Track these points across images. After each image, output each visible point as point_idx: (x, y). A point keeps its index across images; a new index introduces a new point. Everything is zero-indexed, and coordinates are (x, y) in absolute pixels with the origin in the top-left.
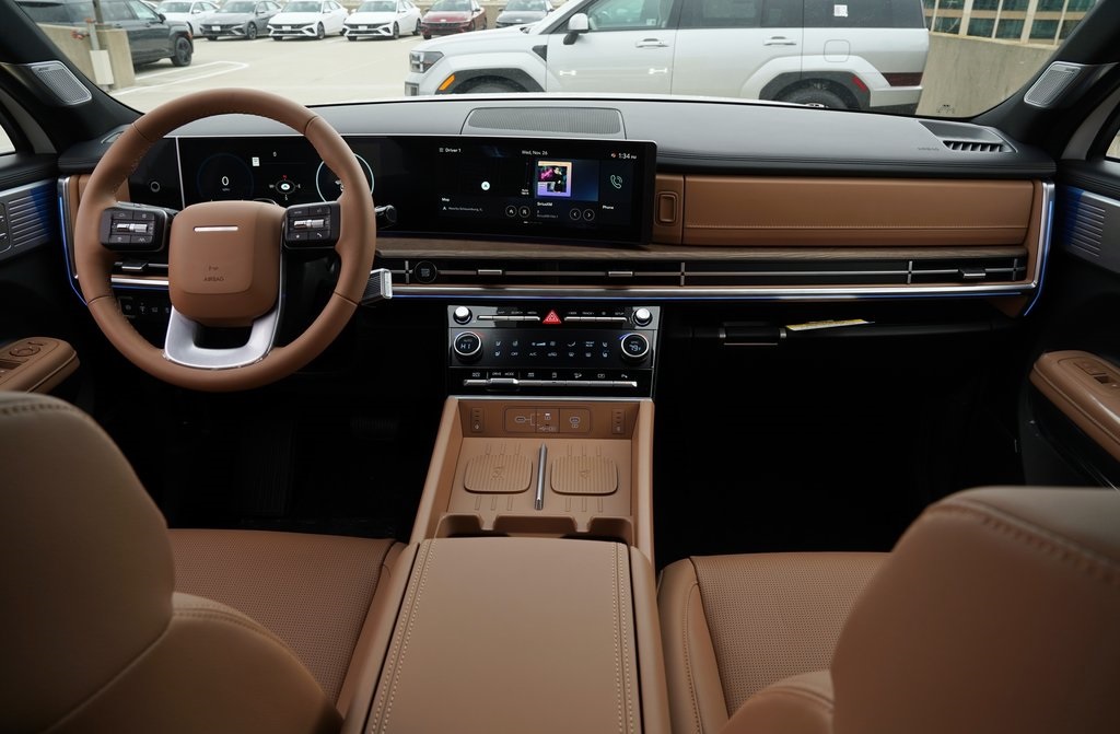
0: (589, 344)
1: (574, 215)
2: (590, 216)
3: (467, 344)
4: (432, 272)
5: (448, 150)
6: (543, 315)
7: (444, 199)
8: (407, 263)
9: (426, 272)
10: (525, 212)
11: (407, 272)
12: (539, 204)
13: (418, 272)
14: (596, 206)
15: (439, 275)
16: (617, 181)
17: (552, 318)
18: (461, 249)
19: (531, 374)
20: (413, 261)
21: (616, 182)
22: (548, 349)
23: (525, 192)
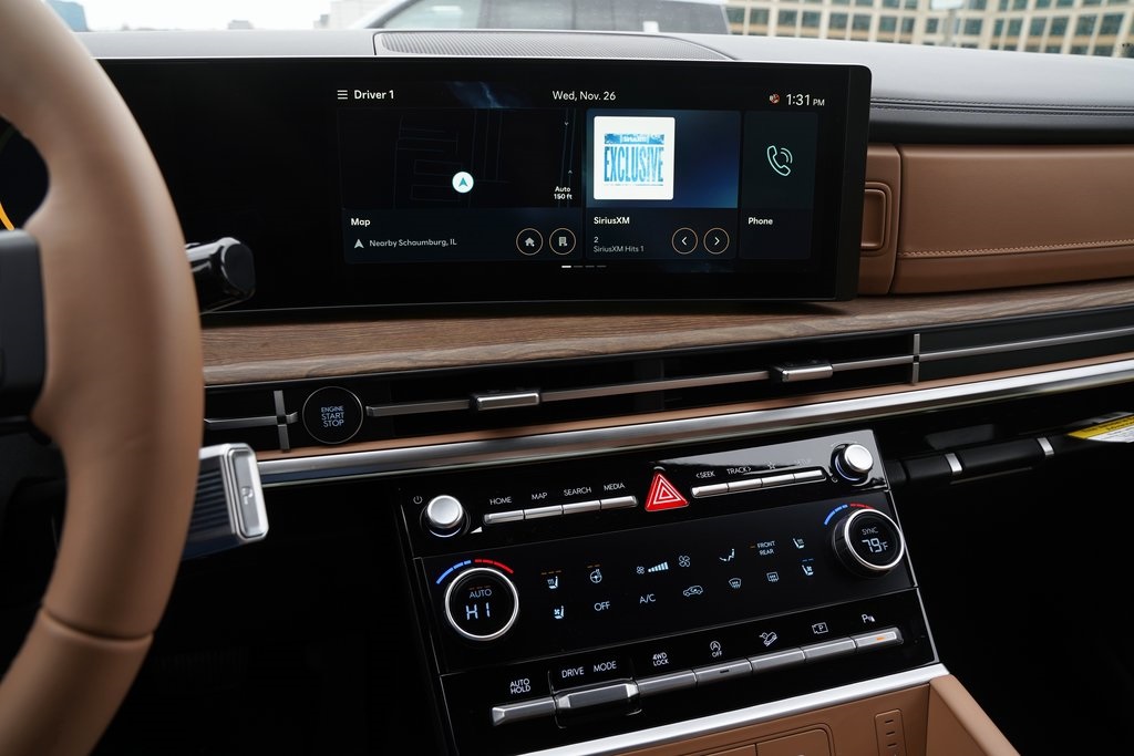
0: (766, 548)
1: (683, 244)
2: (719, 243)
3: (481, 602)
4: (352, 413)
5: (359, 95)
6: (642, 490)
7: (355, 222)
8: (278, 395)
9: (334, 416)
10: (563, 241)
11: (282, 420)
12: (597, 221)
13: (313, 416)
14: (735, 219)
15: (370, 419)
16: (781, 159)
17: (664, 494)
18: (421, 346)
19: (660, 658)
20: (297, 390)
21: (779, 161)
22: (677, 577)
23: (562, 193)
